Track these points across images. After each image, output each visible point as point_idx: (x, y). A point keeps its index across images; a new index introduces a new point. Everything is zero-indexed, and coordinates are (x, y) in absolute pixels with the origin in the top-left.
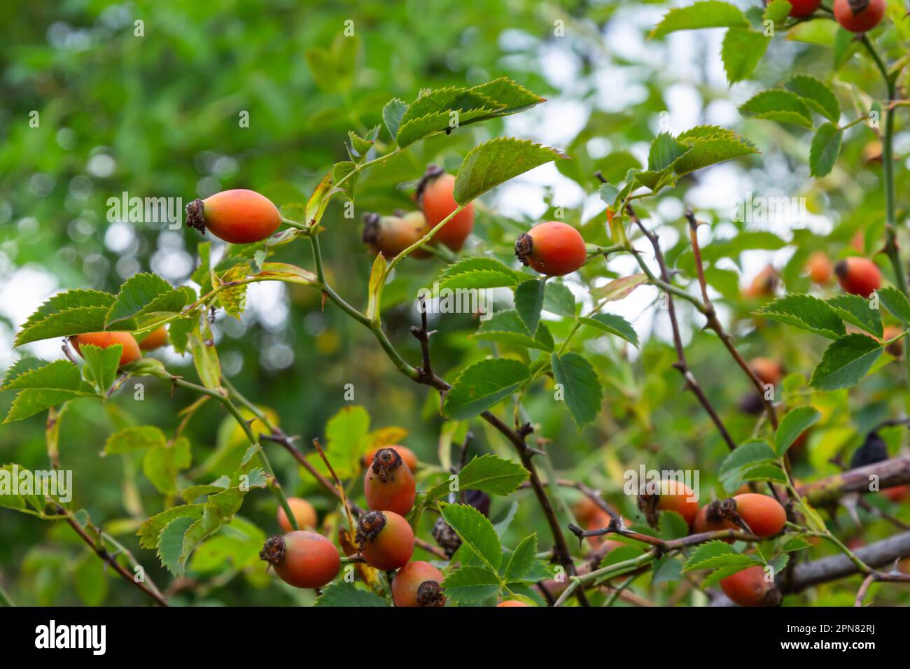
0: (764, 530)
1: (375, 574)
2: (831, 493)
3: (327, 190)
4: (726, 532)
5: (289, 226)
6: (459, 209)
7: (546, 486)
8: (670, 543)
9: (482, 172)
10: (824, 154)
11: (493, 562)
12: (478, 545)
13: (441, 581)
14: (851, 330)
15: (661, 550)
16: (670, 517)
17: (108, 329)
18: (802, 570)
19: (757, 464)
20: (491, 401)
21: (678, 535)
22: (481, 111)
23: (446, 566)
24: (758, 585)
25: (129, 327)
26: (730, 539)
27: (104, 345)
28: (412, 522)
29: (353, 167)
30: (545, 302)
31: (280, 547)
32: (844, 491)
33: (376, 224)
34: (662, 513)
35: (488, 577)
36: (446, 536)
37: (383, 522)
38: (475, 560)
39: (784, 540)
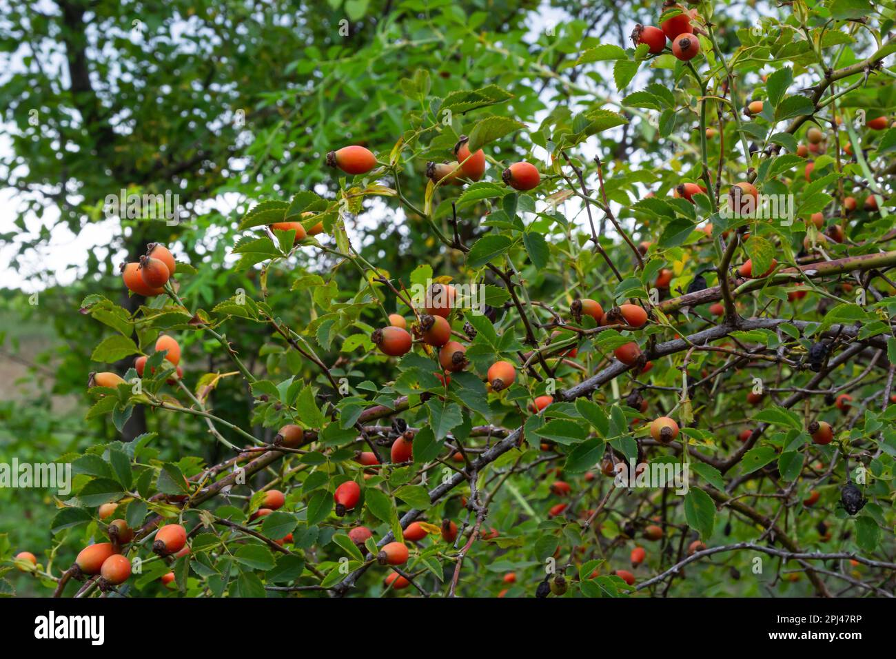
0: (636, 324)
1: (431, 349)
2: (675, 306)
3: (401, 146)
4: (617, 325)
5: (381, 165)
6: (471, 155)
7: (524, 304)
8: (586, 331)
9: (483, 135)
10: (667, 125)
11: (491, 341)
12: (483, 333)
13: (464, 351)
14: (678, 215)
15: (581, 334)
16: (587, 318)
17: (287, 221)
18: (660, 346)
19: (633, 289)
20: (491, 257)
21: (592, 327)
22: (481, 102)
23: (469, 345)
24: (634, 353)
25: (298, 219)
26: (620, 329)
27: (285, 229)
28: (450, 322)
29: (414, 133)
30: (519, 206)
31: (380, 335)
32: (682, 305)
33: (433, 167)
34: (583, 316)
35: (489, 349)
36: (470, 330)
37: (434, 321)
38: (483, 341)
39: (646, 328)
